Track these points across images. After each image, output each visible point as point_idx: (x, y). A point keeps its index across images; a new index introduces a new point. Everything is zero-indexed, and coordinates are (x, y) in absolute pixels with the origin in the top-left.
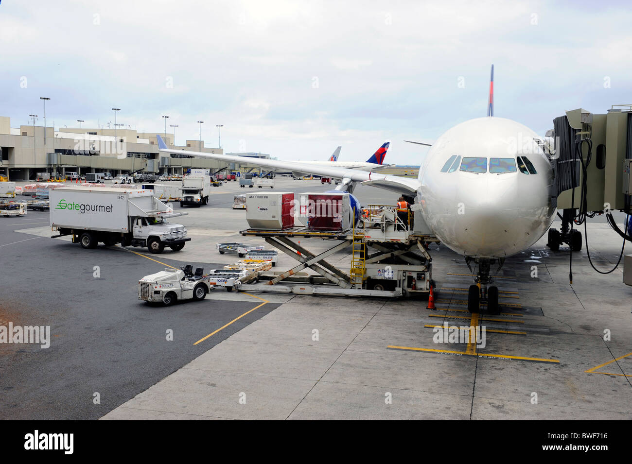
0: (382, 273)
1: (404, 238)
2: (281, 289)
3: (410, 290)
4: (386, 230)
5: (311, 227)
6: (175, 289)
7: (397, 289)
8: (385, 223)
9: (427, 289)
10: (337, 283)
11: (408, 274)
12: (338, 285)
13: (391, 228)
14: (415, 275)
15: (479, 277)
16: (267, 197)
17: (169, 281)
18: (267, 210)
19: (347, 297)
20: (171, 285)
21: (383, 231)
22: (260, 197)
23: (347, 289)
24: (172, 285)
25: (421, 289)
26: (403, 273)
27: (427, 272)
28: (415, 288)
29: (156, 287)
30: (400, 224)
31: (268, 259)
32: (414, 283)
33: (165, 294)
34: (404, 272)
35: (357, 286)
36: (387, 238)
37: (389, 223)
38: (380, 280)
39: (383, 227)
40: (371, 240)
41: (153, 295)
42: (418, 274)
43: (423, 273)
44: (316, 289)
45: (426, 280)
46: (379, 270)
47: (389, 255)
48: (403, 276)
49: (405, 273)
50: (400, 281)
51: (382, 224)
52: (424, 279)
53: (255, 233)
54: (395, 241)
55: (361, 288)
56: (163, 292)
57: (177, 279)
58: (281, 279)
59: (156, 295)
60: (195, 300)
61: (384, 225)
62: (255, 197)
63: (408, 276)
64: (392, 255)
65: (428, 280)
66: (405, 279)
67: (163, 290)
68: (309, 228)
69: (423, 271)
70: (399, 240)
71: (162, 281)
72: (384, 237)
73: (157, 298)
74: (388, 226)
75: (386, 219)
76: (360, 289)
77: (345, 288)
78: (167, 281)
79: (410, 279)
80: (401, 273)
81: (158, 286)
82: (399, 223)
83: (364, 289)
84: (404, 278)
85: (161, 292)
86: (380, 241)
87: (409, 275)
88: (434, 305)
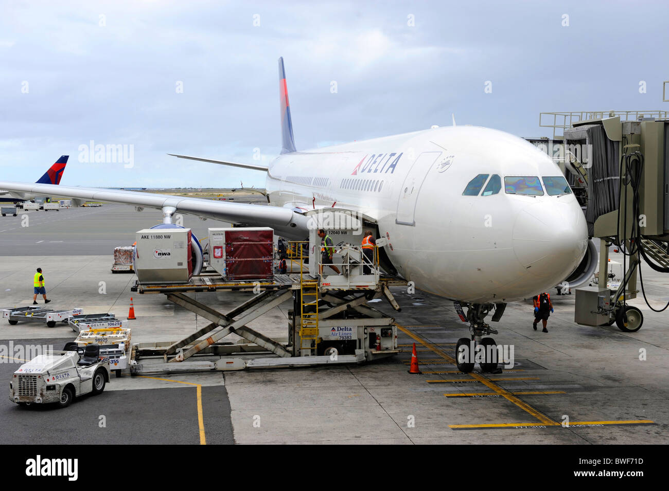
0: (337, 332)
1: (374, 283)
2: (202, 366)
3: (374, 352)
4: (350, 273)
5: (231, 276)
6: (73, 379)
7: (357, 351)
8: (348, 264)
9: (395, 348)
10: (273, 350)
11: (369, 330)
12: (273, 353)
13: (357, 272)
14: (378, 332)
15: (476, 326)
16: (169, 237)
17: (63, 369)
18: (169, 254)
19: (292, 368)
20: (66, 374)
21: (347, 276)
22: (159, 237)
23: (286, 357)
24: (68, 375)
25: (387, 349)
26: (365, 329)
27: (394, 326)
28: (379, 348)
29: (48, 380)
30: (368, 265)
31: (114, 326)
32: (378, 341)
33: (62, 388)
34: (366, 327)
35: (304, 352)
36: (352, 284)
37: (354, 265)
38: (334, 341)
39: (347, 270)
40: (330, 288)
41: (45, 392)
42: (382, 330)
43: (389, 327)
44: (253, 362)
45: (393, 337)
46: (333, 329)
47: (344, 307)
48: (365, 333)
49: (367, 329)
50: (360, 340)
51: (345, 266)
52: (391, 335)
53: (161, 288)
54: (361, 288)
55: (310, 355)
56: (60, 386)
57: (72, 365)
58: (195, 351)
59: (49, 392)
60: (96, 393)
61: (348, 268)
62: (150, 237)
63: (370, 334)
64: (349, 306)
65: (396, 337)
66: (366, 338)
67: (59, 383)
68: (227, 277)
69: (390, 325)
70: (367, 286)
71: (54, 370)
72: (348, 284)
73: (51, 397)
74: (352, 268)
75: (350, 259)
76: (308, 355)
77: (284, 356)
78: (60, 369)
79: (373, 337)
80: (362, 330)
81: (50, 378)
82: (366, 264)
83: (313, 355)
84: (365, 336)
85: (57, 387)
86: (342, 288)
87: (371, 332)
88: (418, 368)
